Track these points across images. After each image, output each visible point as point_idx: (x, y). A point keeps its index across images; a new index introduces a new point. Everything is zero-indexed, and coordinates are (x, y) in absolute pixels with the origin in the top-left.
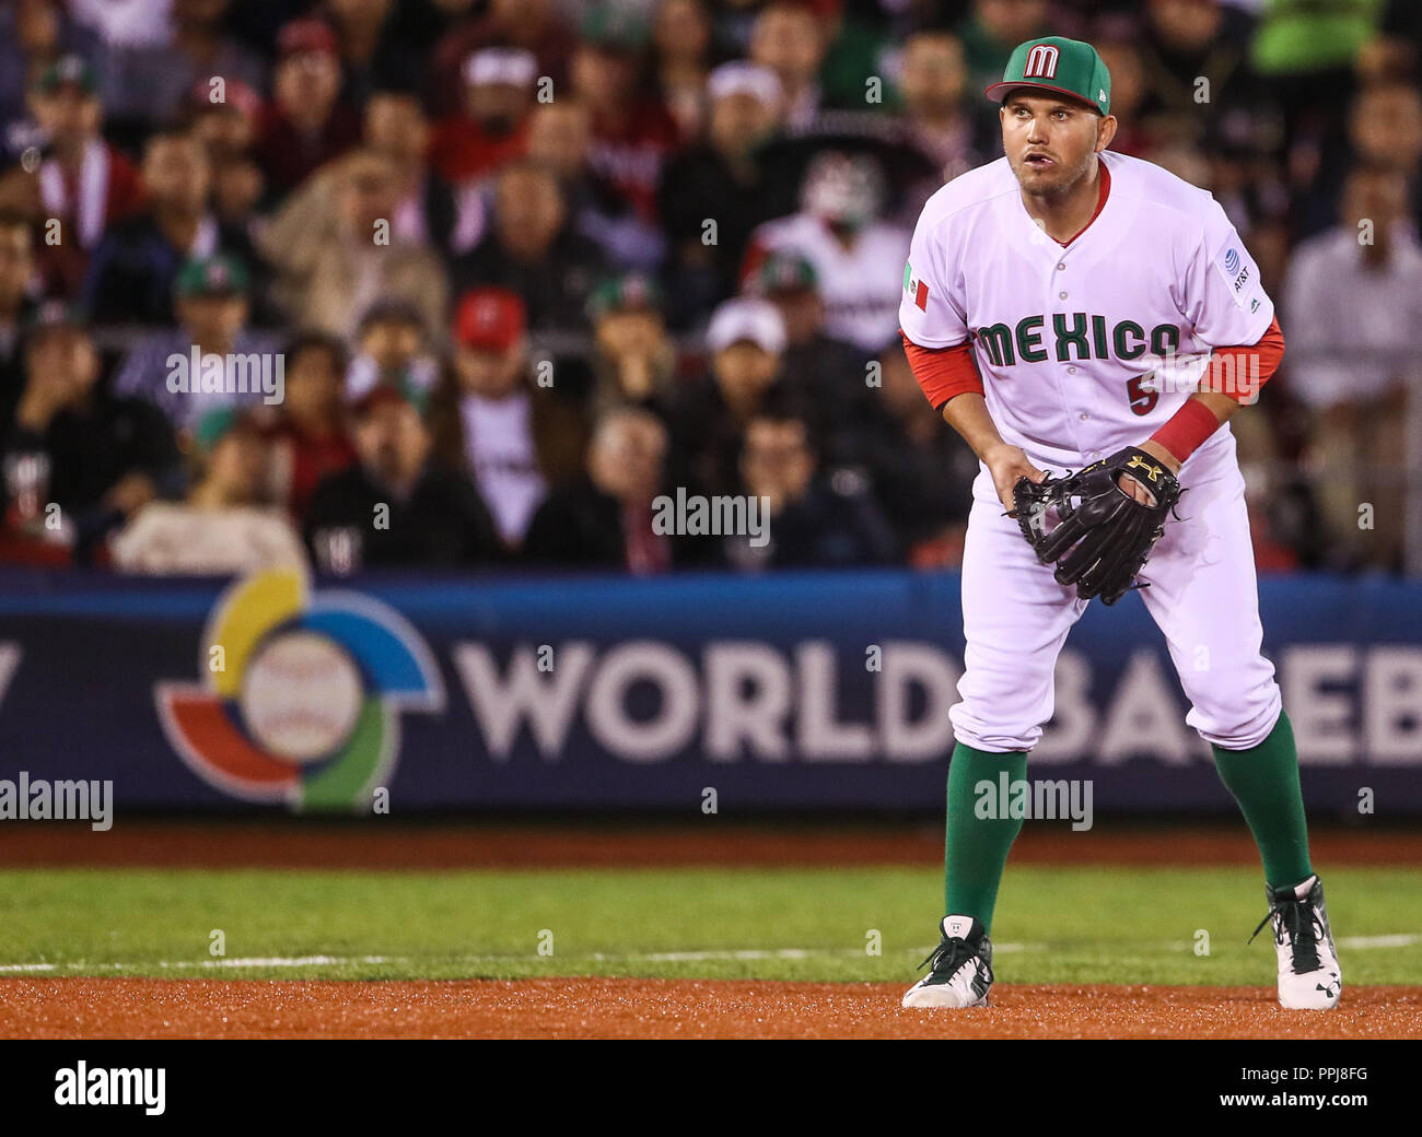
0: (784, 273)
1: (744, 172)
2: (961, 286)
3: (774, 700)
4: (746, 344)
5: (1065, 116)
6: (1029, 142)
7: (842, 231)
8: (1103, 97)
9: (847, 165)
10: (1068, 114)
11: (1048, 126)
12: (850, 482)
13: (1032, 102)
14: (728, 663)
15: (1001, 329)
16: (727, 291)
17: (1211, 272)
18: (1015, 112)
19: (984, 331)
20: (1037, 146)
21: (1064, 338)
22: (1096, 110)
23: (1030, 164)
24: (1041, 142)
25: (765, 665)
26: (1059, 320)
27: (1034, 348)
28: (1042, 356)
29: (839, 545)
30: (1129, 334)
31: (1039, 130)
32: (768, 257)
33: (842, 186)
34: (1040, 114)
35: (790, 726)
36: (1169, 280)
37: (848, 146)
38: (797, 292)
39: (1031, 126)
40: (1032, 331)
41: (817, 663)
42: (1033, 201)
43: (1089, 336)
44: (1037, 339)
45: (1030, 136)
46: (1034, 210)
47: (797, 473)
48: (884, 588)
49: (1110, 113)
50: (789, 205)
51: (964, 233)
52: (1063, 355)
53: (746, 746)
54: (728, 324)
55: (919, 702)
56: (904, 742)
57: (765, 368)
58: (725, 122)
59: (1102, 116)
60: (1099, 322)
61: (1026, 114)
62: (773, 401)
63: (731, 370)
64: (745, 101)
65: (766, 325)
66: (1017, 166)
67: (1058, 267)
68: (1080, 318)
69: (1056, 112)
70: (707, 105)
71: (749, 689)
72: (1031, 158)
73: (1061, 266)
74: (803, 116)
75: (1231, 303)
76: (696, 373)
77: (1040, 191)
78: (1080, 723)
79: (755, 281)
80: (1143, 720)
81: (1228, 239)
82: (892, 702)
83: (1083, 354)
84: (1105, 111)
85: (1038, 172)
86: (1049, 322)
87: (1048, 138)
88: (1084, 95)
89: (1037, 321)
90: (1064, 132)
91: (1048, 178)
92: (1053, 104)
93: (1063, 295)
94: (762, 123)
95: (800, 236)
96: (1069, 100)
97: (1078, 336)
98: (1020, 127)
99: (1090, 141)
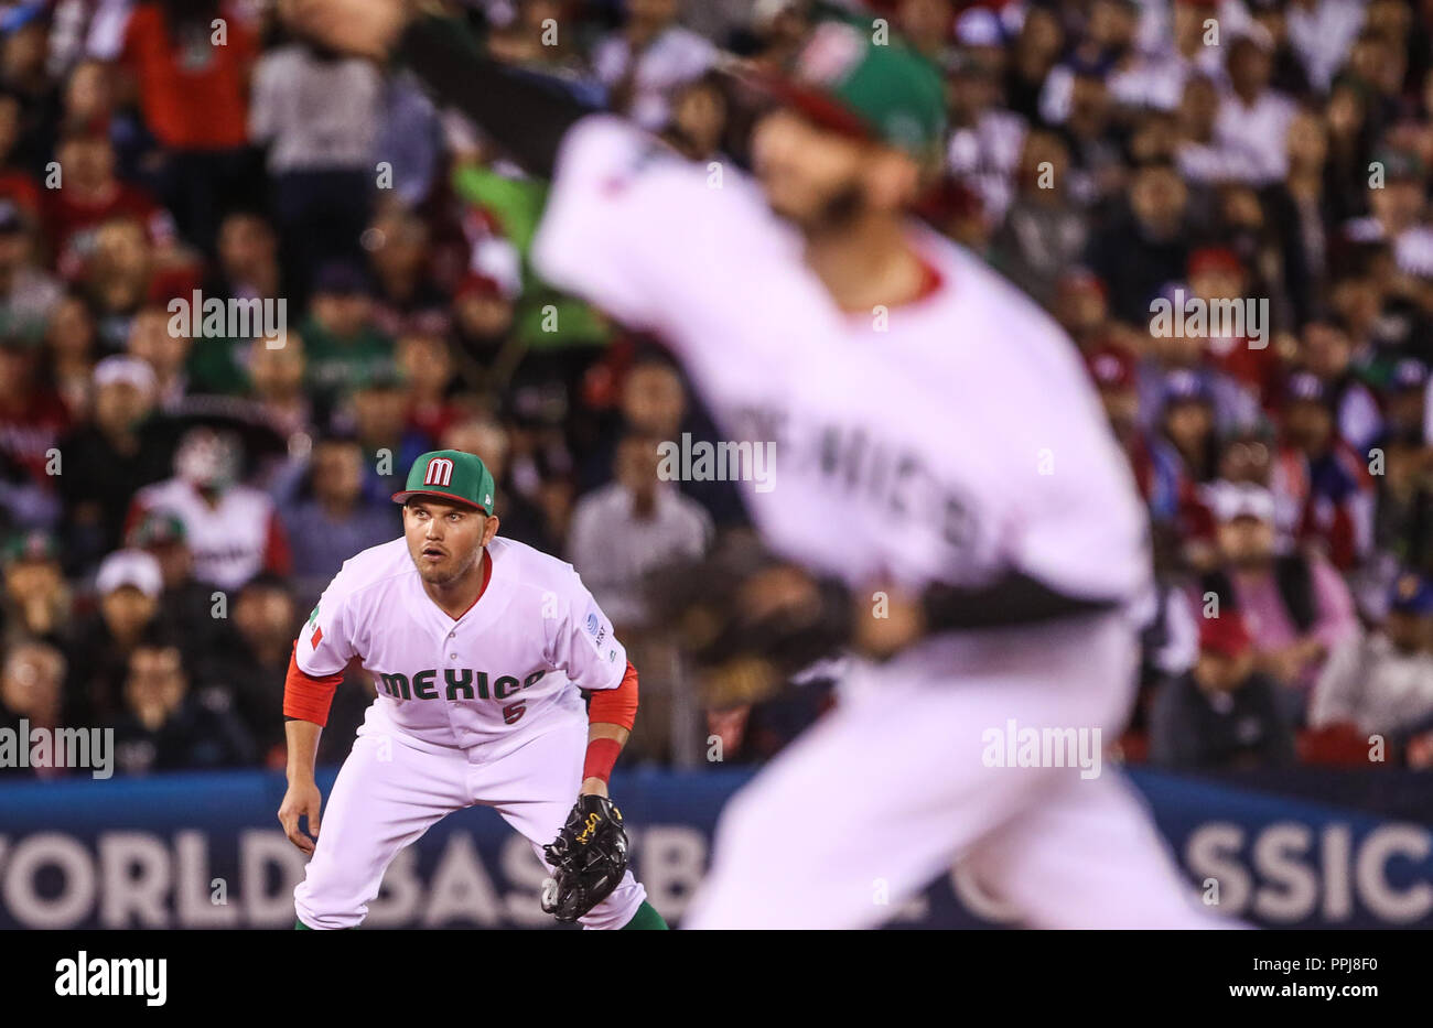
0: (157, 528)
1: (127, 444)
2: (366, 641)
3: (157, 879)
4: (129, 589)
5: (457, 518)
6: (428, 538)
7: (208, 494)
8: (488, 501)
9: (215, 441)
10: (461, 516)
11: (444, 525)
12: (218, 699)
13: (430, 507)
14: (119, 849)
15: (399, 676)
16: (113, 543)
17: (577, 638)
18: (416, 512)
19: (385, 676)
20: (435, 543)
21: (452, 686)
22: (483, 512)
23: (426, 556)
24: (437, 539)
25: (149, 851)
26: (449, 674)
27: (426, 691)
28: (435, 695)
29: (207, 751)
30: (507, 685)
31: (435, 528)
32: (147, 514)
33: (211, 457)
34: (437, 516)
35: (171, 900)
36: (541, 647)
37: (216, 424)
38: (169, 544)
39: (429, 525)
40: (426, 680)
41: (192, 848)
42: (430, 586)
43: (474, 684)
44: (430, 685)
45: (428, 534)
46: (432, 594)
47: (172, 692)
48: (242, 786)
49: (494, 514)
50: (164, 472)
51: (374, 602)
52: (451, 696)
53: (134, 916)
54: (113, 573)
55: (277, 880)
56: (263, 912)
57: (144, 608)
58: (108, 406)
59: (488, 516)
60: (483, 677)
61: (425, 516)
62: (152, 634)
63: (118, 610)
64: (124, 388)
65: (144, 572)
66: (416, 557)
67: (449, 635)
68: (467, 673)
69: (447, 515)
70: (93, 392)
71: (136, 871)
72: (428, 552)
73: (452, 634)
74: (174, 398)
75: (595, 657)
76: (89, 610)
77: (435, 579)
78: (408, 893)
79: (136, 534)
80: (461, 890)
81: (589, 607)
82: (254, 879)
83: (468, 694)
84: (490, 512)
85: (434, 563)
86: (441, 675)
87: (443, 536)
88: (473, 501)
89: (432, 673)
90: (459, 529)
91: (439, 568)
92: (447, 509)
93: (454, 655)
94: (139, 405)
95: (174, 498)
96: (459, 506)
97: (465, 684)
98: (420, 525)
99: (478, 538)
